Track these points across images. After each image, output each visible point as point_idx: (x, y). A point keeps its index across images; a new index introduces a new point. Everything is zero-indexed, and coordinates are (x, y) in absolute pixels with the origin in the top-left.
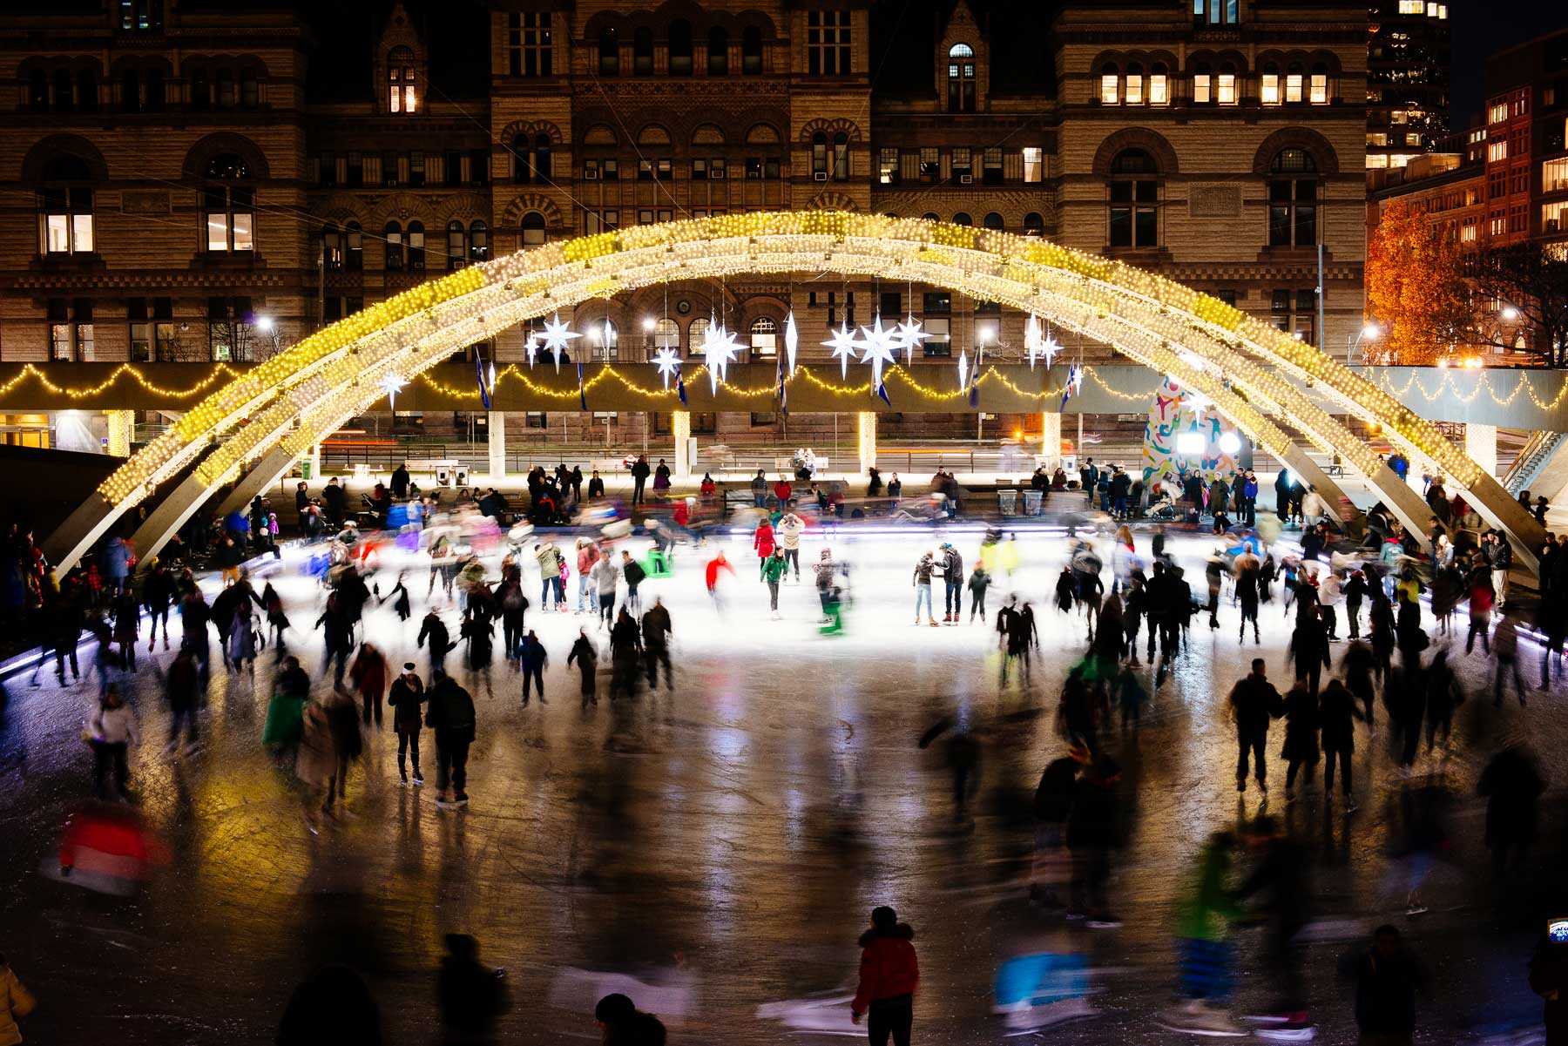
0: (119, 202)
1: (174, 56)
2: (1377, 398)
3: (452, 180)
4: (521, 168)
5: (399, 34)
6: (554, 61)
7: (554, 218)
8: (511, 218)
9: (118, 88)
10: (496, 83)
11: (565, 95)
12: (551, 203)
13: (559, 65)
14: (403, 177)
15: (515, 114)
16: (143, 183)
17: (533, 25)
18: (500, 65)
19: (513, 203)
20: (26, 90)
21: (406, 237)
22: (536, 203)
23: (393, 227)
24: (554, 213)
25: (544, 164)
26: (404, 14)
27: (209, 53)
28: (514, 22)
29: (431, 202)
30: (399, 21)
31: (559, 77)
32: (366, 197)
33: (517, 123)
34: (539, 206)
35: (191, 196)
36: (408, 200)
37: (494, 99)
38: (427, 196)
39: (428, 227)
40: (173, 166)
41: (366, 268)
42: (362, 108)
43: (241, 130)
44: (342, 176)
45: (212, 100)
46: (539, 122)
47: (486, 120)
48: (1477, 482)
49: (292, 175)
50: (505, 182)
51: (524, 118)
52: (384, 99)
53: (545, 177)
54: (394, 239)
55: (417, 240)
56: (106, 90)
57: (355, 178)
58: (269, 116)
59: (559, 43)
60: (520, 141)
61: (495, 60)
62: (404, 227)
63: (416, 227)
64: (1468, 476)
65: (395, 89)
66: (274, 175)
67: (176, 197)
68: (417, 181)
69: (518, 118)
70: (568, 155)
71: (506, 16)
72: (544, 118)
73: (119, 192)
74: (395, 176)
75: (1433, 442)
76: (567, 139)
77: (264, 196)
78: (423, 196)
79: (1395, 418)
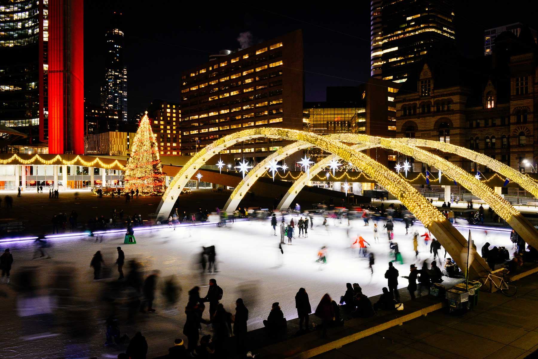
0: (420, 135)
1: (432, 101)
2: (393, 187)
3: (503, 124)
4: (519, 119)
5: (490, 88)
6: (529, 89)
7: (528, 133)
8: (515, 133)
9: (421, 109)
10: (512, 97)
11: (532, 98)
12: (527, 128)
13: (530, 90)
14: (490, 124)
15: (516, 105)
16: (425, 131)
17: (523, 80)
18: (513, 92)
19: (516, 129)
20: (403, 112)
21: (491, 140)
22: (522, 129)
23: (488, 138)
24: (528, 131)
25: (525, 118)
26: (491, 83)
27: (440, 99)
28: (517, 80)
29: (497, 130)
30: (490, 84)
31: (530, 94)
32: (480, 130)
33: (517, 107)
34: (523, 129)
35: (435, 133)
36: (491, 131)
37: (511, 102)
38: (496, 129)
39: (496, 136)
40: (432, 126)
41: (480, 148)
42: (480, 108)
43: (447, 116)
44: (474, 125)
45: (441, 109)
46: (524, 107)
47: (509, 108)
48: (430, 224)
49: (459, 126)
50: (513, 124)
51: (520, 106)
52: (485, 105)
53: (525, 121)
54: (488, 140)
55: (494, 140)
56: (418, 110)
57: (478, 125)
58: (453, 112)
59: (530, 84)
60: (518, 113)
61: (512, 92)
62: (490, 138)
63: (493, 137)
64: (426, 222)
65: (489, 102)
66: (454, 126)
67: (432, 133)
68: (494, 125)
69: (517, 106)
70: (532, 115)
71: (515, 79)
72: (525, 105)
73: (420, 133)
74: (488, 124)
75: (413, 206)
76: (532, 110)
77: (452, 132)
78: (495, 129)
79: (399, 195)
